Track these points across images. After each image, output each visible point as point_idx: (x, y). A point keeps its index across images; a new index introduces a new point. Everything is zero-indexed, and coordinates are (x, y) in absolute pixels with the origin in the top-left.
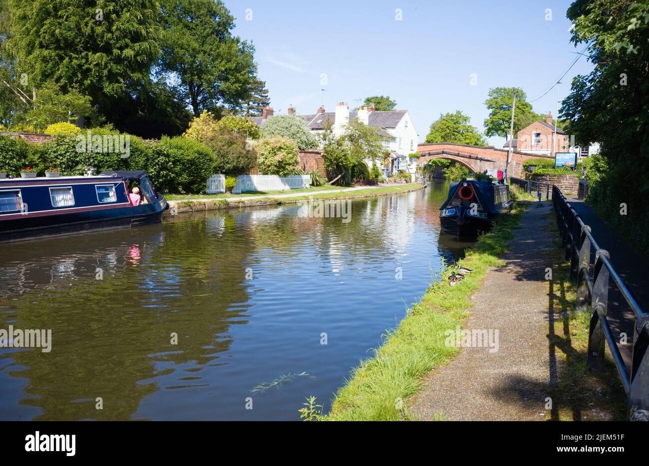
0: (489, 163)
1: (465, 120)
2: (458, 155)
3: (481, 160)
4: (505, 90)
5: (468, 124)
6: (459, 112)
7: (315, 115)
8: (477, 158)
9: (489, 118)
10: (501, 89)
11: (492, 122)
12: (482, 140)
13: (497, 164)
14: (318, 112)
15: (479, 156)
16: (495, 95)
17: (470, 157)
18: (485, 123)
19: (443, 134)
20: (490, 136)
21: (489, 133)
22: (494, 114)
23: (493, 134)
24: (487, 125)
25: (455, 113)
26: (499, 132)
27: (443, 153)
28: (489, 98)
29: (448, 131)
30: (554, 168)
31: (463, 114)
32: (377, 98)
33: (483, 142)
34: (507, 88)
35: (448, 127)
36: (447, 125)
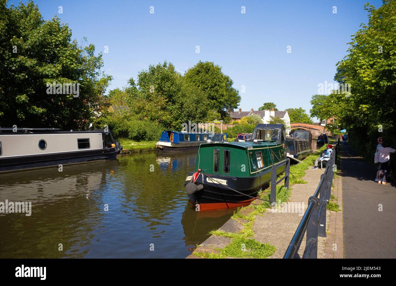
0: (317, 130)
1: (304, 111)
2: (305, 127)
3: (314, 129)
4: (319, 96)
5: (305, 113)
6: (301, 108)
7: (250, 112)
8: (312, 129)
9: (312, 109)
10: (318, 95)
11: (314, 111)
12: (310, 120)
13: (320, 131)
14: (251, 110)
15: (313, 128)
16: (315, 98)
17: (310, 128)
18: (310, 111)
19: (294, 117)
20: (313, 117)
21: (313, 115)
22: (314, 107)
23: (314, 117)
24: (311, 112)
25: (299, 108)
26: (317, 115)
27: (299, 126)
28: (312, 99)
29: (296, 116)
30: (340, 133)
31: (302, 109)
32: (269, 103)
33: (311, 121)
34: (320, 95)
35: (296, 114)
36: (296, 113)
